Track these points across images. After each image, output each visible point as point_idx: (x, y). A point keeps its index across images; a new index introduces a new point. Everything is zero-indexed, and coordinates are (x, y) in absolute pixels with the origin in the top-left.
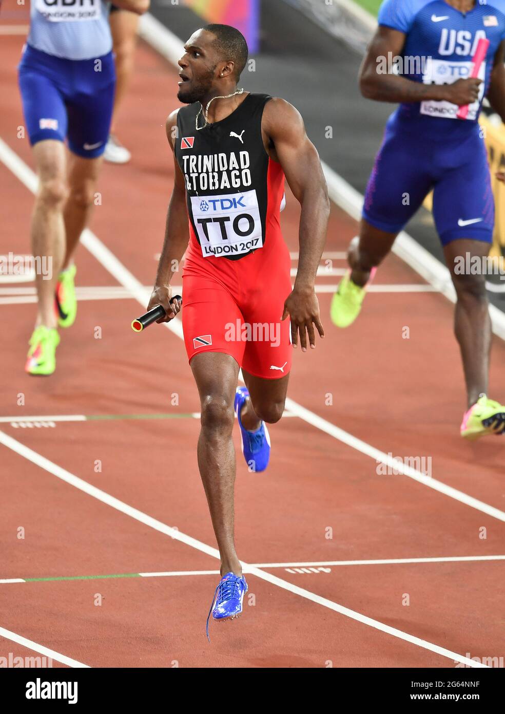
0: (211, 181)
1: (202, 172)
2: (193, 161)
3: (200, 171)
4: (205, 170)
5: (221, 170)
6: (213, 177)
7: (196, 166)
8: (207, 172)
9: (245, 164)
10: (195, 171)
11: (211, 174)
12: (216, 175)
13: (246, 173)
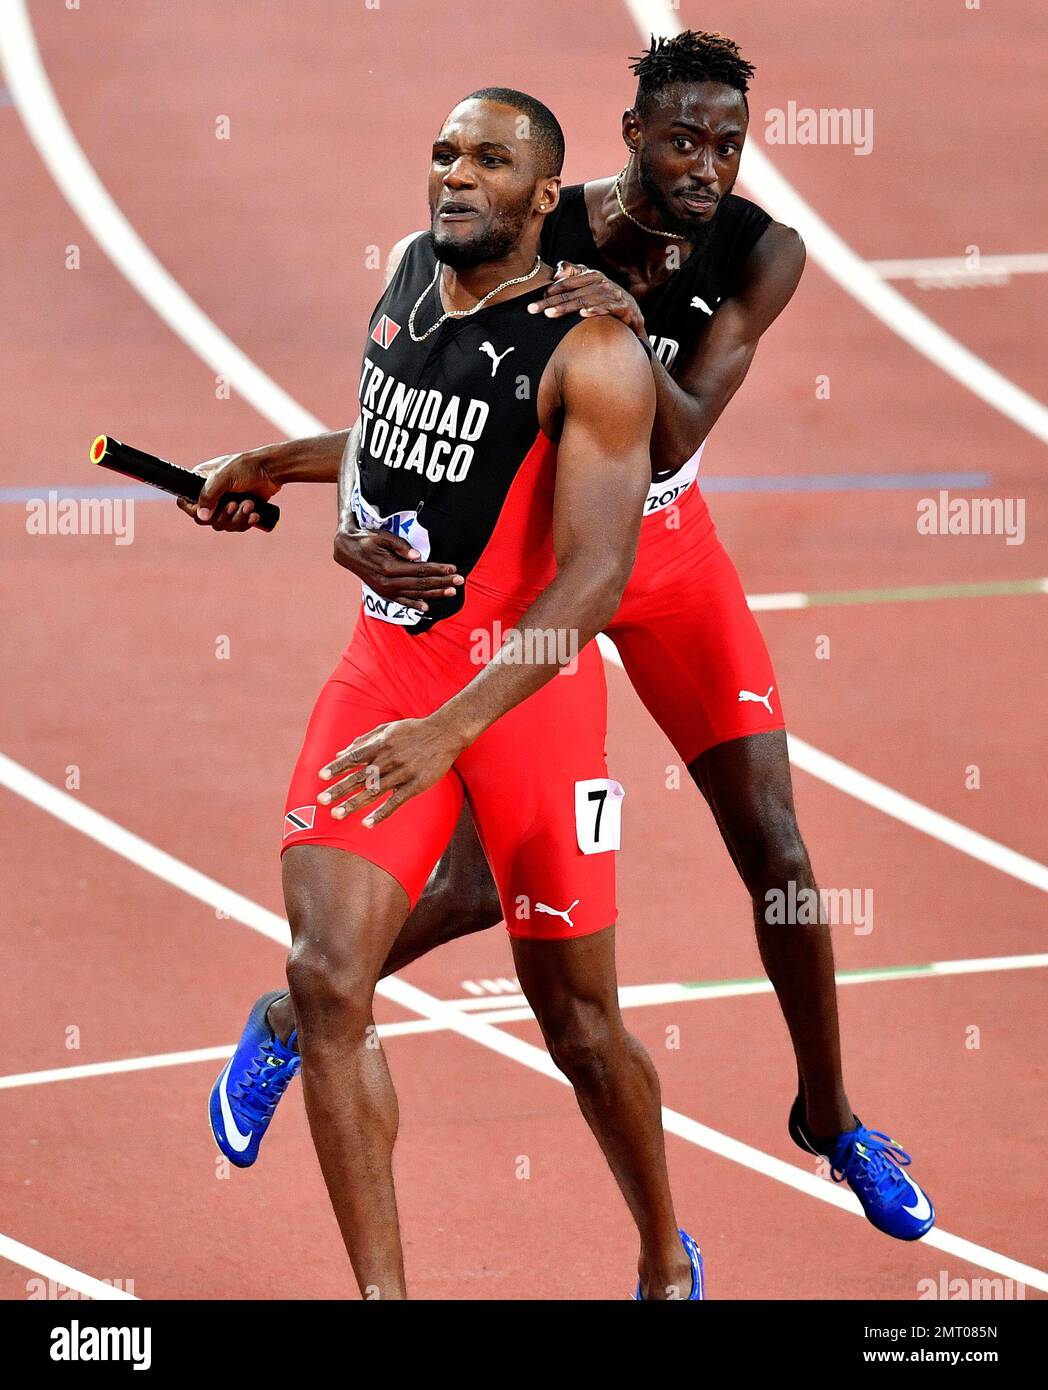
0: (392, 445)
1: (383, 416)
2: (374, 383)
3: (380, 411)
4: (389, 416)
5: (421, 426)
6: (399, 441)
7: (378, 395)
8: (392, 423)
9: (471, 431)
10: (372, 406)
11: (396, 430)
12: (405, 435)
13: (464, 453)
